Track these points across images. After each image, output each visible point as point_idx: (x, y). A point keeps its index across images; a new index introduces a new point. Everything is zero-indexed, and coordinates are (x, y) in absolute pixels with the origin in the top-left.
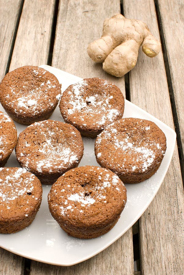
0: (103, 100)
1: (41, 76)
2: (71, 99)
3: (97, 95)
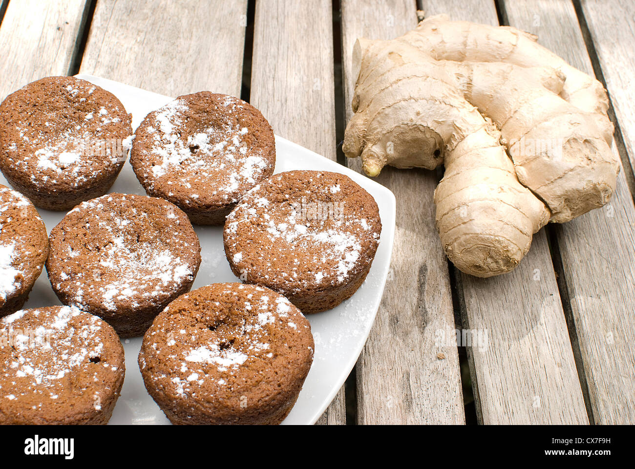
0: (227, 139)
1: (84, 99)
2: (156, 143)
3: (210, 130)
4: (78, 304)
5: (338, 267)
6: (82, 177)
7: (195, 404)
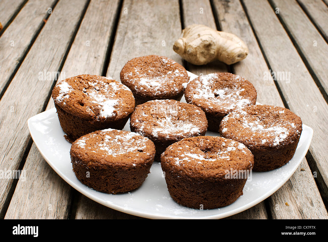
0: (233, 93)
1: (169, 65)
2: (199, 87)
3: (227, 89)
4: (140, 132)
5: (275, 139)
6: (159, 92)
7: (183, 169)
